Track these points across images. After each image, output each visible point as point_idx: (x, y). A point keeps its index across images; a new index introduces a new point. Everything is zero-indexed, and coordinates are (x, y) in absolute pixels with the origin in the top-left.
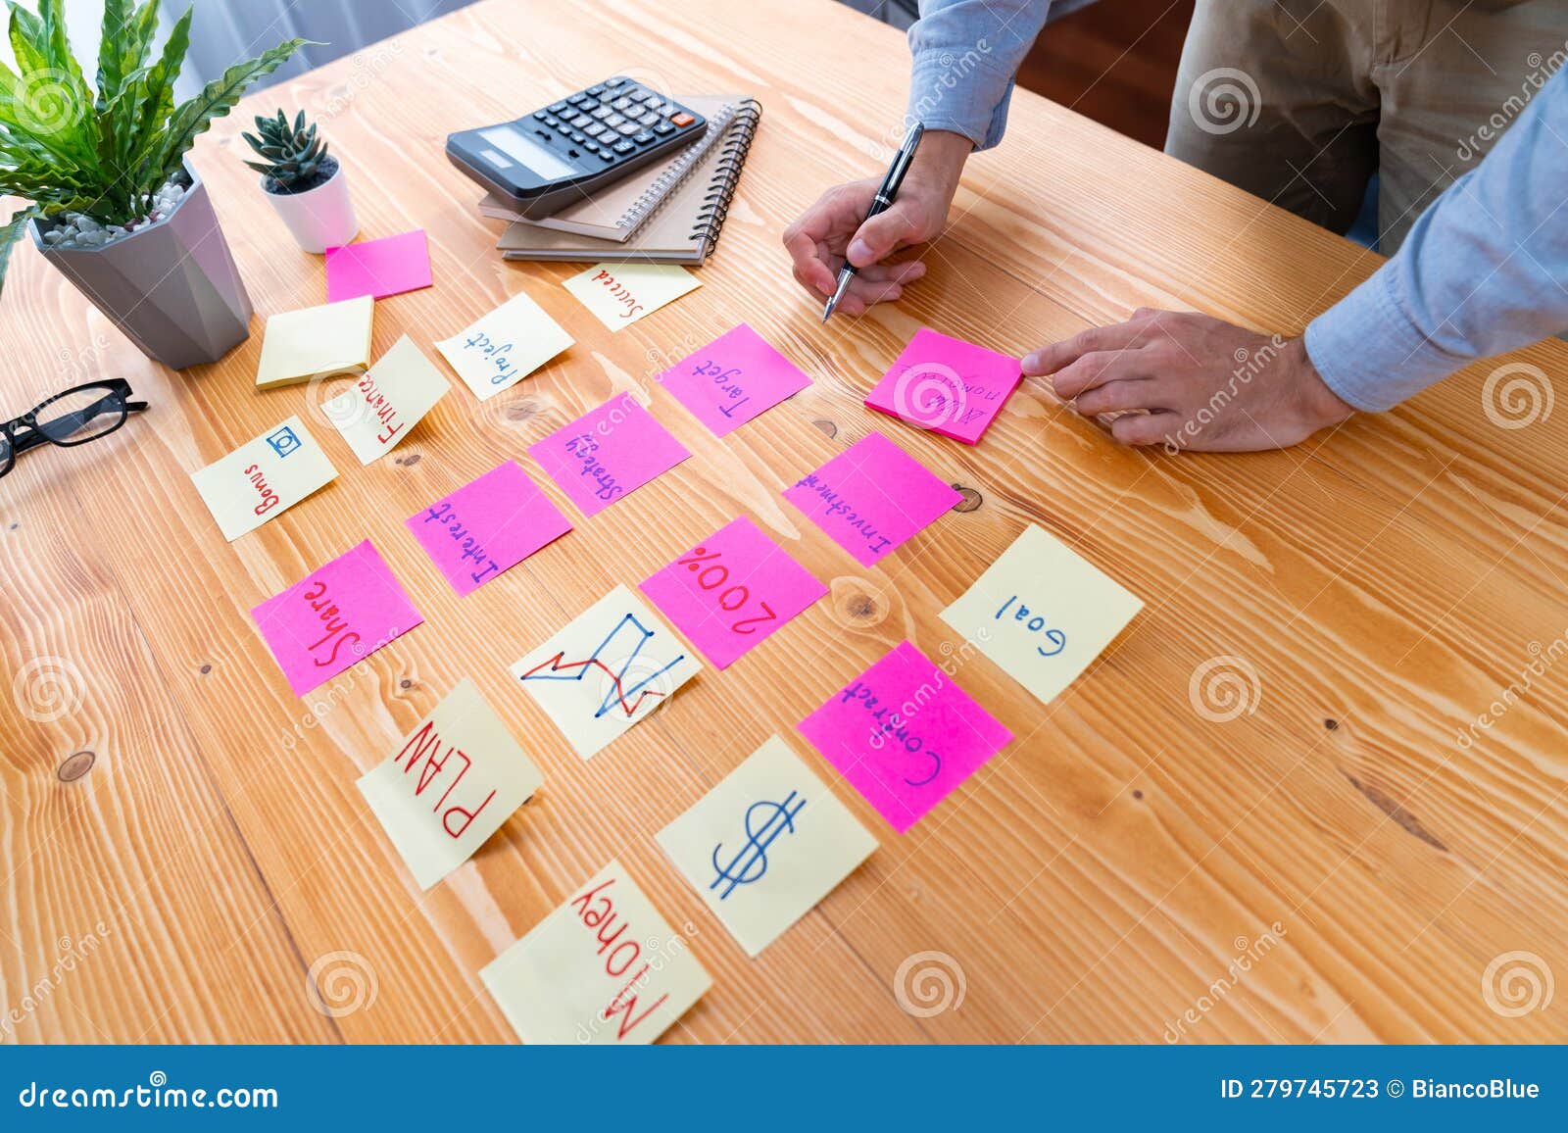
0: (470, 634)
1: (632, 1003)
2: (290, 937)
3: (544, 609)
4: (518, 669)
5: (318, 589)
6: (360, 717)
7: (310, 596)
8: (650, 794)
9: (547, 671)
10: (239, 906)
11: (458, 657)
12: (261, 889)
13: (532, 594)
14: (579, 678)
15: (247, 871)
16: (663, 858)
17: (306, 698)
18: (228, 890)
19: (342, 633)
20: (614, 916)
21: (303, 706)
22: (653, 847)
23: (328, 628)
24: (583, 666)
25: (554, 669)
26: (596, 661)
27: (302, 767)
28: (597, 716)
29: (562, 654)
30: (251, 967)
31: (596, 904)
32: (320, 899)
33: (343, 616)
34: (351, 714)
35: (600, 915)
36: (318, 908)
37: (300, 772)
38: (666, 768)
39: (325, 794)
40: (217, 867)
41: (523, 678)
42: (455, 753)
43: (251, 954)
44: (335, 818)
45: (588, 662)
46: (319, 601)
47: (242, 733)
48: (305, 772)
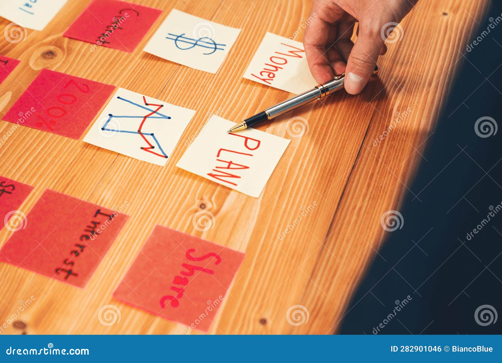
0: (153, 196)
1: (292, 52)
2: (354, 166)
3: (116, 172)
4: (162, 162)
5: (168, 303)
6: (236, 214)
7: (175, 303)
8: (196, 83)
9: (155, 150)
10: (360, 195)
11: (171, 192)
12: (347, 192)
13: (109, 183)
14: (152, 135)
15: (345, 203)
16: (222, 68)
17: (243, 250)
18: (358, 205)
19: (190, 263)
20: (265, 69)
21: (249, 248)
22: (220, 72)
23: (191, 274)
24: (144, 135)
25: (153, 147)
26: (139, 132)
27: (281, 220)
28: (169, 118)
29: (142, 148)
30: (377, 171)
31: (265, 76)
32: (331, 167)
33: (178, 271)
34: (238, 220)
35: (268, 73)
36: (335, 164)
37: (284, 220)
38: (181, 83)
39: (286, 201)
40: (354, 217)
41: (166, 157)
42: (219, 158)
43: (372, 175)
44: (293, 187)
45: (141, 134)
46: (175, 294)
47: (285, 265)
48: (283, 216)
